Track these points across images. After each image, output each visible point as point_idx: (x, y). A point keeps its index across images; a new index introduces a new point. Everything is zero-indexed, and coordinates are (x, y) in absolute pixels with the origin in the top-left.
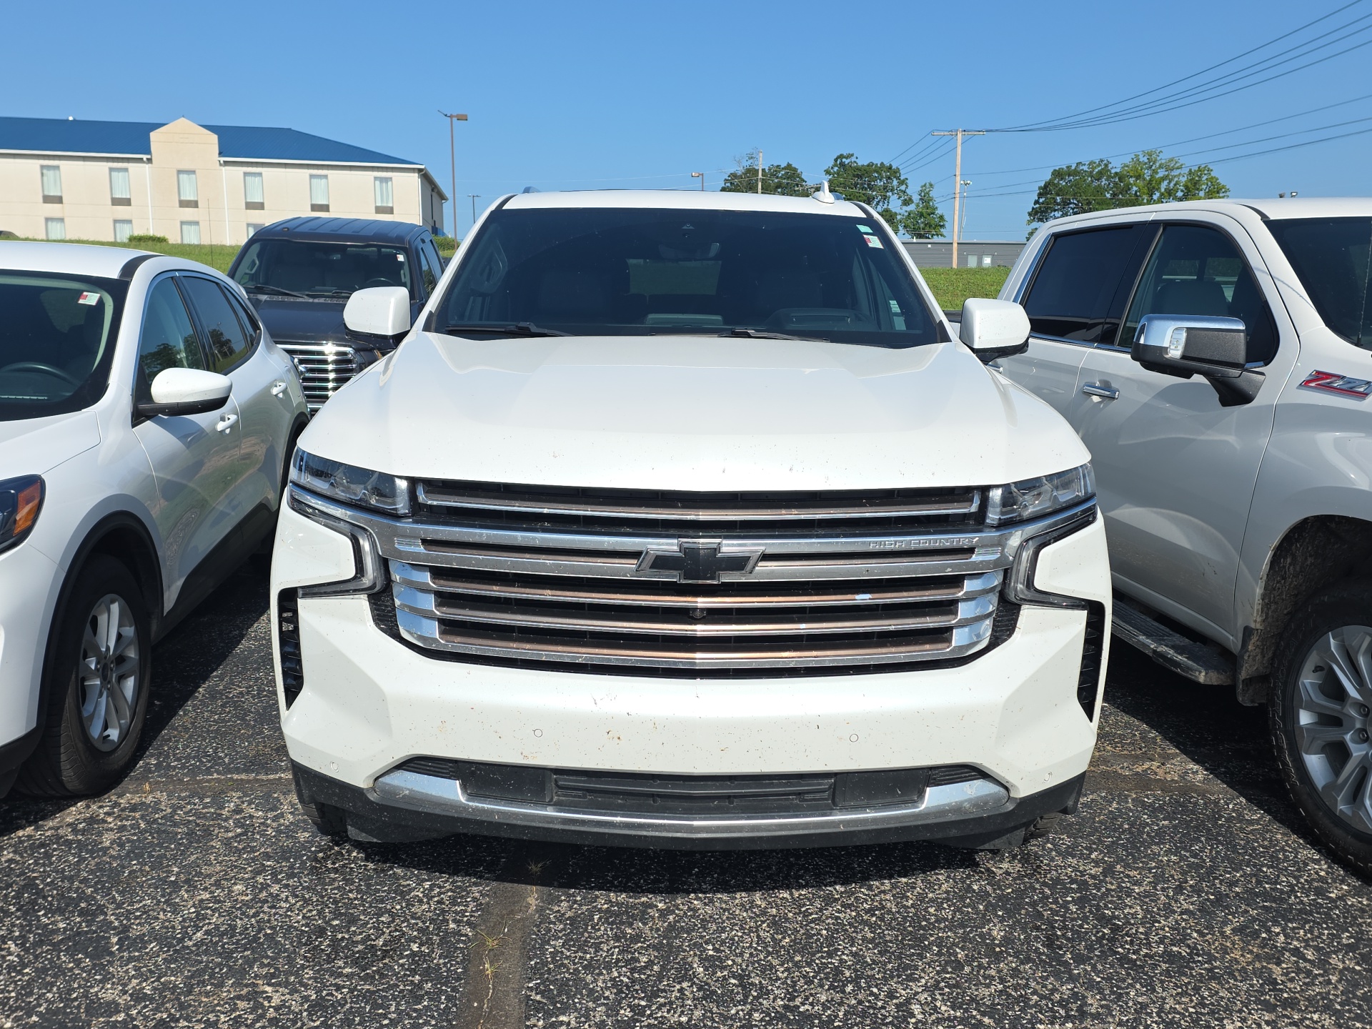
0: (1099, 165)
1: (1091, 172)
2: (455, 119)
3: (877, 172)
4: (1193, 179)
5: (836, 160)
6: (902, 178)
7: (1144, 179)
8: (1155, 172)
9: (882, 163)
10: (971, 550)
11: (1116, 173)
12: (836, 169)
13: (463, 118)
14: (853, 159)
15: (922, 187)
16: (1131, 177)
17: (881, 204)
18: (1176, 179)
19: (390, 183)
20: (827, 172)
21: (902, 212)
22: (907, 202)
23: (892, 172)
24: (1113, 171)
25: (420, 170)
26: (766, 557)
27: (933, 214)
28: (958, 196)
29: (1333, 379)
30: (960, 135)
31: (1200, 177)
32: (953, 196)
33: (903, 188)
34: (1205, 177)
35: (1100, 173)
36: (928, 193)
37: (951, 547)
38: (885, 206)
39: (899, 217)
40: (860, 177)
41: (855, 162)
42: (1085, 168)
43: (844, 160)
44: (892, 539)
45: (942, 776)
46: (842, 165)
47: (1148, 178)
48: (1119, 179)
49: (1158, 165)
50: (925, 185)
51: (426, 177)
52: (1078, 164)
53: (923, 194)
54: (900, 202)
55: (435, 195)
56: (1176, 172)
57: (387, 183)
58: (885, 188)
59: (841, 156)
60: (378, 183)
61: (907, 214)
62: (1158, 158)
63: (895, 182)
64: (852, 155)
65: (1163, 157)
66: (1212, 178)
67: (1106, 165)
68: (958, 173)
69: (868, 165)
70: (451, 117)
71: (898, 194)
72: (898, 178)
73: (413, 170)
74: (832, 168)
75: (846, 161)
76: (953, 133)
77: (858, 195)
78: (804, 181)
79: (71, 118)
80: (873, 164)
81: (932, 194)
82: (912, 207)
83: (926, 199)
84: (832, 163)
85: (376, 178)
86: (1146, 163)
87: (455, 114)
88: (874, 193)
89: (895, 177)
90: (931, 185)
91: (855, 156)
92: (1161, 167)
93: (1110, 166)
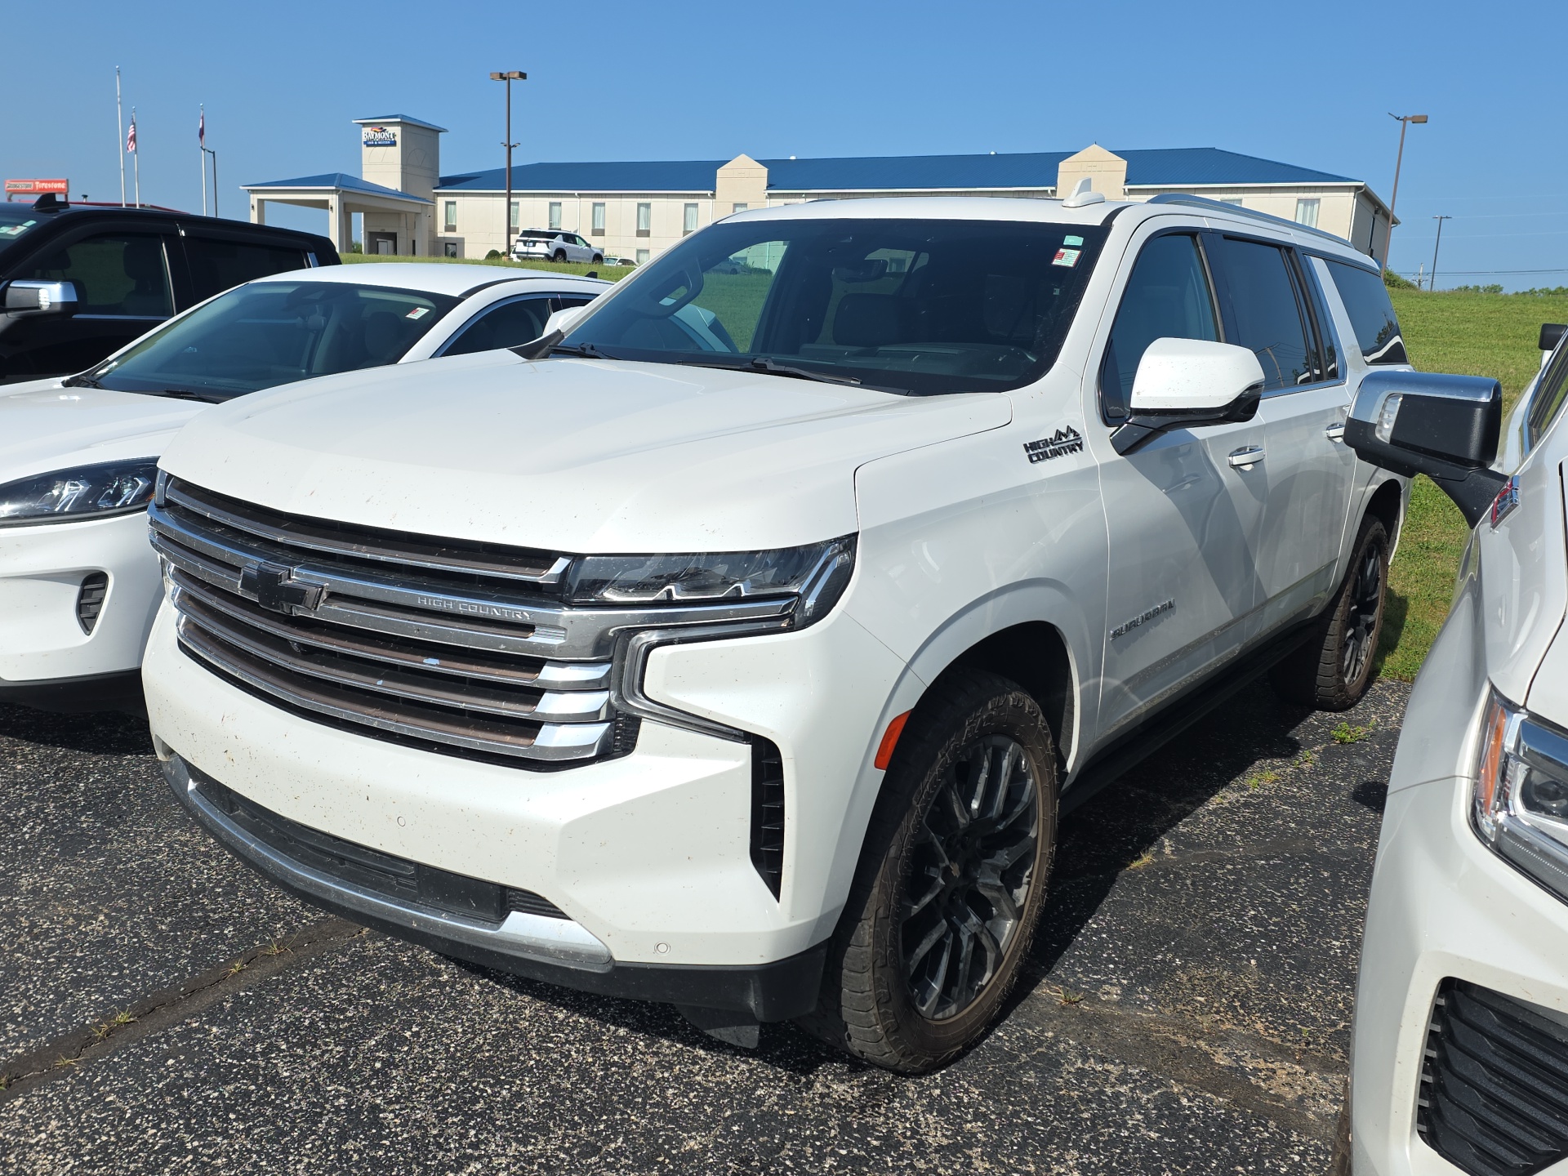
2: (1409, 122)
10: (529, 628)
13: (1423, 120)
19: (1316, 206)
25: (1358, 188)
26: (334, 596)
37: (502, 618)
44: (441, 597)
45: (519, 901)
51: (1365, 197)
55: (1379, 217)
57: (1313, 205)
60: (1301, 206)
70: (1404, 120)
73: (1348, 189)
79: (993, 153)
85: (1299, 201)
87: (1409, 116)
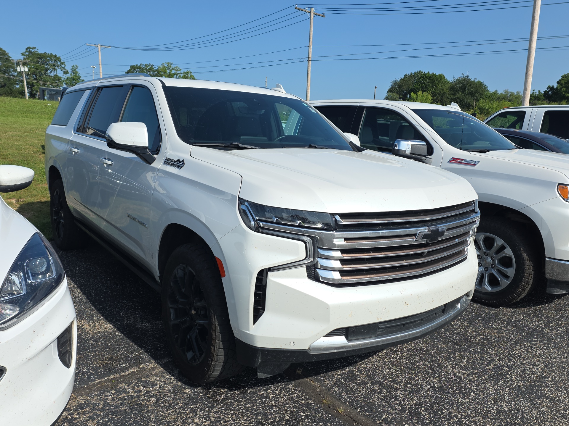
0: (149, 66)
1: (146, 68)
3: (49, 57)
4: (185, 75)
5: (27, 49)
6: (62, 62)
7: (167, 74)
8: (171, 71)
9: (51, 54)
11: (156, 70)
12: (27, 53)
14: (36, 50)
15: (72, 66)
16: (162, 72)
17: (53, 72)
18: (179, 75)
20: (23, 54)
21: (64, 77)
22: (66, 73)
23: (57, 59)
24: (155, 69)
27: (79, 79)
28: (101, 73)
29: (460, 160)
30: (99, 47)
31: (188, 75)
32: (99, 73)
33: (63, 66)
34: (189, 75)
35: (150, 69)
36: (75, 70)
38: (55, 73)
39: (62, 79)
40: (41, 59)
41: (37, 51)
42: (144, 66)
43: (31, 50)
46: (30, 52)
47: (168, 73)
48: (158, 72)
49: (172, 68)
50: (73, 66)
52: (141, 64)
53: (73, 70)
54: (62, 72)
56: (178, 72)
58: (54, 65)
59: (29, 48)
61: (66, 78)
62: (172, 66)
63: (59, 63)
64: (35, 48)
65: (173, 66)
66: (192, 76)
67: (152, 66)
68: (100, 63)
69: (44, 54)
71: (61, 68)
72: (60, 61)
74: (25, 53)
75: (33, 51)
76: (96, 46)
77: (40, 67)
78: (10, 57)
80: (46, 53)
81: (77, 70)
82: (68, 75)
83: (74, 72)
84: (25, 50)
86: (167, 67)
88: (49, 67)
89: (58, 61)
90: (77, 66)
91: (37, 48)
92: (173, 69)
93: (153, 67)
